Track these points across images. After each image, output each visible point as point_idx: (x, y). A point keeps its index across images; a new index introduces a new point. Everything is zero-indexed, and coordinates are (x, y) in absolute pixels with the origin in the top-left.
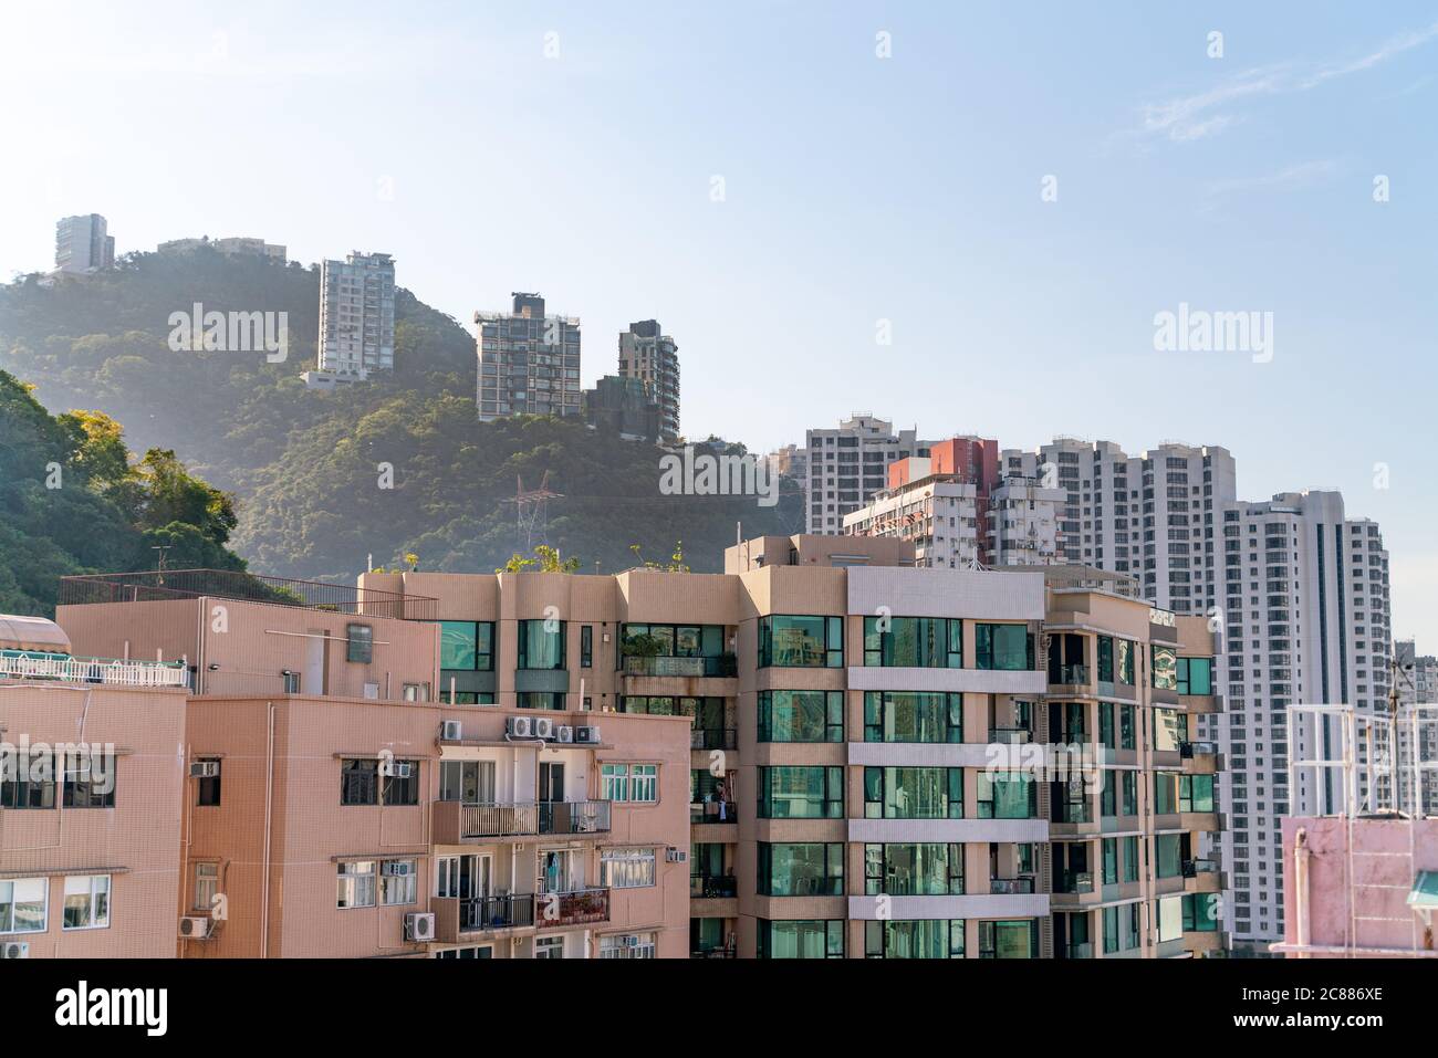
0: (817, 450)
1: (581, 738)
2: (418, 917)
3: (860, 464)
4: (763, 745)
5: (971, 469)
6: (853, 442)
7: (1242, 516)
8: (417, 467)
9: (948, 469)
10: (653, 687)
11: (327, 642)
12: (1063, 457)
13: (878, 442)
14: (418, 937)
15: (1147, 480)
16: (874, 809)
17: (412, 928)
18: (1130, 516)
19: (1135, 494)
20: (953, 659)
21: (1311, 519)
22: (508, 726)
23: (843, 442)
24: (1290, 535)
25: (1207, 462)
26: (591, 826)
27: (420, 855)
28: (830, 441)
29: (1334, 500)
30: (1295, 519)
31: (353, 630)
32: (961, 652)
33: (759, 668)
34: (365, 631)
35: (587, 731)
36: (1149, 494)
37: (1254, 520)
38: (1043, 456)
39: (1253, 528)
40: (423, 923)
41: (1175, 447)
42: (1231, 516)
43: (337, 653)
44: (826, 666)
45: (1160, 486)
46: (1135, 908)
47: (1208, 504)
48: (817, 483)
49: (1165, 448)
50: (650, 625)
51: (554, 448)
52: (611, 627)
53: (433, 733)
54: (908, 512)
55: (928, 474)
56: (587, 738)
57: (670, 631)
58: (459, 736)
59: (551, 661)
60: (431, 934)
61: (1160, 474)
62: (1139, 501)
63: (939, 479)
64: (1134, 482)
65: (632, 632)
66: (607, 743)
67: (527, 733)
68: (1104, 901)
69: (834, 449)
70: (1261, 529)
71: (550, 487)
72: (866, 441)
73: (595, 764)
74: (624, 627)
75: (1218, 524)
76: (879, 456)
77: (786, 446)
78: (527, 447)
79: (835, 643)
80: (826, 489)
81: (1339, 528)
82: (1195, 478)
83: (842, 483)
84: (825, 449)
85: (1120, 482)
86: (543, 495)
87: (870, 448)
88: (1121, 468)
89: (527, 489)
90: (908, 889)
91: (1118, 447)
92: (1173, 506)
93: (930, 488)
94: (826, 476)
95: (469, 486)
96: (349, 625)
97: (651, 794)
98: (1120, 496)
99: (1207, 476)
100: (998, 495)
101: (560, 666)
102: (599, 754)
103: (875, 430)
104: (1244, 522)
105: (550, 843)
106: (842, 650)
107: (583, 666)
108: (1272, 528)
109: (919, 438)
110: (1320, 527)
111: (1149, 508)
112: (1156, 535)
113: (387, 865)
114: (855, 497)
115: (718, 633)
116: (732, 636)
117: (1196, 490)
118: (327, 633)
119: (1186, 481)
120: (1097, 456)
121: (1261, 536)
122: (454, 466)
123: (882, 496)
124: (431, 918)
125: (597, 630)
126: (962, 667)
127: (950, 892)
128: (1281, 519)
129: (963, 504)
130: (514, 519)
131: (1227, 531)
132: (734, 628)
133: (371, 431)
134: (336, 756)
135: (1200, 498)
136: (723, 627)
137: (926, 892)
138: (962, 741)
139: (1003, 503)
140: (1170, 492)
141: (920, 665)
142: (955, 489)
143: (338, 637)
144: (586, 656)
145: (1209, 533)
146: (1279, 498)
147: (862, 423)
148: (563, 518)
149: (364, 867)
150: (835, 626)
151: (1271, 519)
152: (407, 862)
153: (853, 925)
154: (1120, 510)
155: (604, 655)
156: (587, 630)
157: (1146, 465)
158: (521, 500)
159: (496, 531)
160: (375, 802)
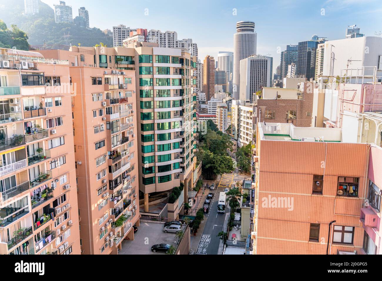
0: (114, 30)
1: (122, 74)
2: (104, 102)
3: (121, 32)
4: (141, 75)
5: (143, 34)
6: (120, 29)
7: (178, 42)
8: (46, 30)
9: (140, 33)
10: (122, 66)
11: (78, 58)
12: (152, 32)
13: (124, 29)
14: (104, 105)
15: (165, 36)
16: (158, 85)
17: (103, 104)
18: (162, 42)
19: (163, 38)
20: (168, 62)
21: (188, 43)
22: (112, 72)
23: (118, 29)
24: (185, 45)
25: (173, 34)
26: (125, 88)
27: (103, 93)
28: (117, 28)
29: (191, 40)
30: (186, 43)
31: (81, 56)
32: (169, 61)
33: (139, 63)
34: (83, 56)
35: (123, 73)
36: (165, 38)
37: (180, 43)
38: (149, 32)
39: (180, 44)
40: (105, 103)
41: (169, 31)
42: (177, 42)
43: (79, 59)
44: (150, 63)
45: (167, 37)
46: (189, 98)
47: (173, 40)
48: (115, 35)
49: (167, 32)
50: (120, 56)
51: (69, 28)
52: (114, 56)
53: (103, 73)
54: (134, 40)
55: (137, 34)
56: (123, 74)
57: (124, 57)
58: (107, 73)
59: (105, 62)
60: (106, 105)
61: (167, 35)
62: (164, 39)
63: (139, 35)
64: (163, 37)
65: (118, 57)
66: (126, 74)
67: (115, 73)
68: (186, 97)
69: (117, 30)
70: (181, 44)
71: (70, 34)
72: (122, 29)
73: (124, 78)
74: (116, 56)
75: (175, 43)
76: (124, 31)
77: (107, 29)
78: (65, 27)
79: (151, 59)
80: (116, 36)
81: (192, 44)
82: (172, 36)
83: (119, 35)
84: (116, 30)
85: (161, 36)
86: (68, 36)
87: (123, 30)
88: (161, 34)
89: (66, 34)
90: (162, 96)
91: (160, 31)
92: (169, 40)
93: (137, 36)
94: (116, 34)
95: (55, 34)
96: (81, 55)
97: (130, 82)
98: (161, 39)
99: (173, 36)
100: (148, 38)
101: (106, 62)
102: (125, 76)
103: (123, 27)
104: (178, 43)
105: (119, 90)
106: (152, 60)
107: (110, 62)
108: (182, 44)
109: (130, 29)
110: (189, 44)
111: (165, 40)
112: (166, 45)
113: (99, 94)
114: (125, 37)
115: (131, 57)
116: (134, 58)
117: (172, 38)
118: (77, 56)
119: (170, 37)
120: (157, 32)
121: (181, 45)
122: (52, 30)
123: (129, 37)
124: (106, 102)
125: (112, 57)
126: (170, 63)
127: (168, 96)
128: (184, 43)
129: (142, 39)
130: (64, 39)
131: (176, 44)
132: (134, 57)
133: (37, 24)
134: (91, 77)
135: (172, 39)
136: (132, 57)
137: (164, 97)
138: (170, 74)
139: (148, 39)
140: (168, 38)
141: (162, 63)
142: (141, 37)
143: (79, 57)
144: (110, 61)
145: (174, 44)
146: (183, 40)
147: (121, 26)
148: (72, 40)
149: (96, 95)
150: (151, 56)
151: (182, 43)
152: (101, 94)
153: (155, 102)
154: (161, 41)
155: (113, 61)
156: (110, 57)
157: (165, 34)
158: (65, 36)
159: (61, 41)
160: (96, 84)
